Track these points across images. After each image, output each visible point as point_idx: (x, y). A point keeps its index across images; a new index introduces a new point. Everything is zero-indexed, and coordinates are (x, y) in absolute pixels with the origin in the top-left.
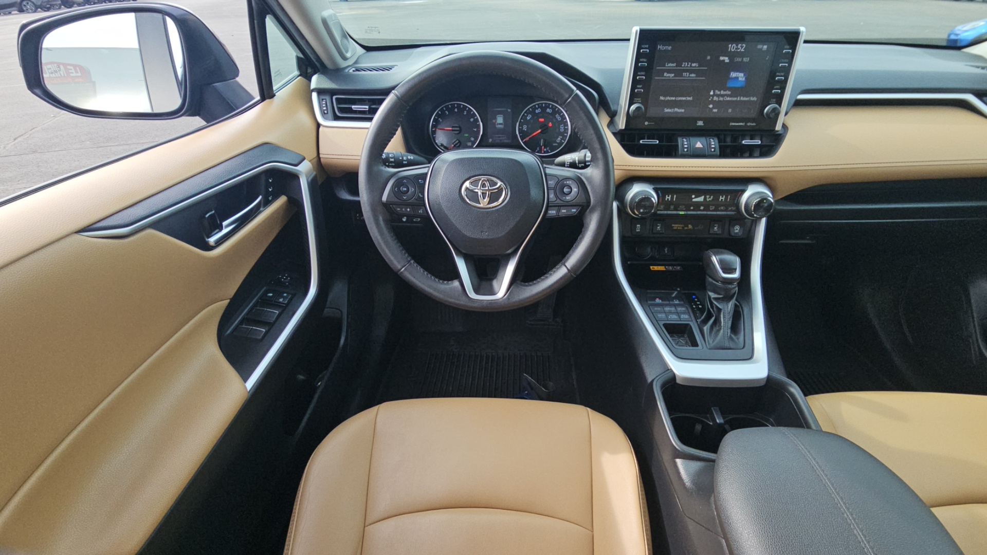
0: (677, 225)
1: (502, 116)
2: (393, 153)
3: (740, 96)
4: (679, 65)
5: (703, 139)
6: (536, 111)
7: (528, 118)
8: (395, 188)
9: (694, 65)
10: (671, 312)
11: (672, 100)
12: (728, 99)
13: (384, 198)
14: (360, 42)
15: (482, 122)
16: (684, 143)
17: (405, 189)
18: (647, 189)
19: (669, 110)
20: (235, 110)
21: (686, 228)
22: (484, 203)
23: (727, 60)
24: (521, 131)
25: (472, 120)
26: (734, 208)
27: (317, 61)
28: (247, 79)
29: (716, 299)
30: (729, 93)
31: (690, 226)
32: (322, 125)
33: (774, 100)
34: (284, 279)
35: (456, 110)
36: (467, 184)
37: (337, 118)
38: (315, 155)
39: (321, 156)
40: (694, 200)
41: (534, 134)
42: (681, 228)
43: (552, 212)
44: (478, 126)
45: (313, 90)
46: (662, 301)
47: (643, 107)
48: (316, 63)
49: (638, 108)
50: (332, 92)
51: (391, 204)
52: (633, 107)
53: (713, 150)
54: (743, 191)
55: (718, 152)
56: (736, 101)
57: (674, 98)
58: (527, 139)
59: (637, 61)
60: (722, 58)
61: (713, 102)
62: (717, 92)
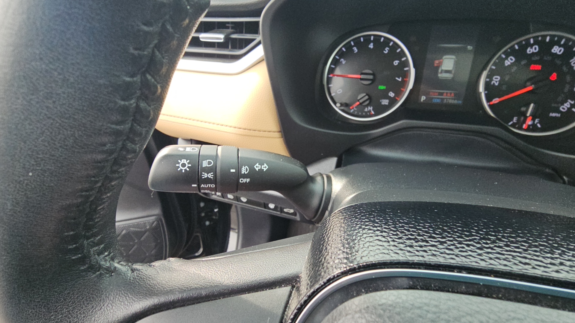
1: (454, 57)
6: (529, 49)
7: (507, 63)
15: (415, 66)
24: (488, 86)
25: (396, 63)
35: (371, 46)
44: (406, 75)
58: (496, 101)
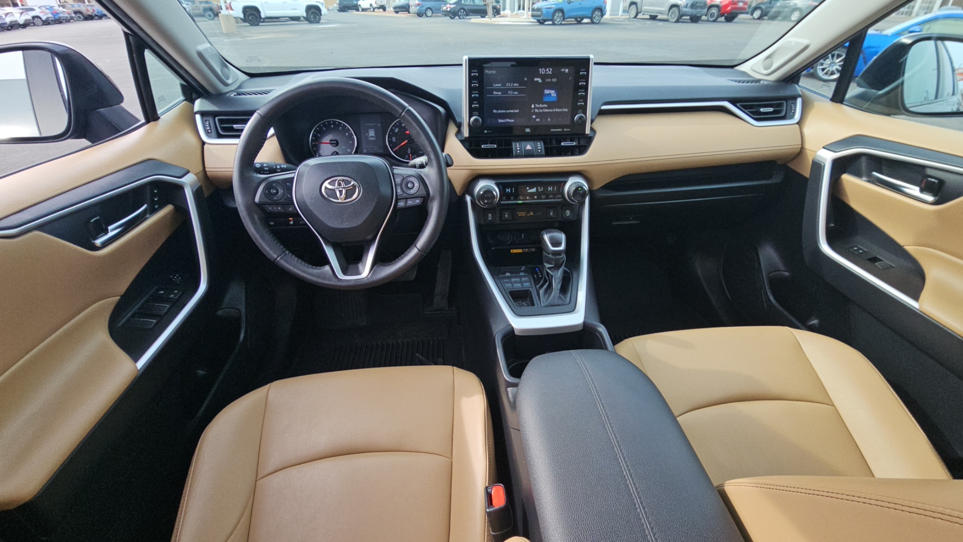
0: (521, 213)
1: (373, 130)
2: (267, 163)
3: (555, 108)
4: (504, 85)
5: (532, 143)
6: (402, 125)
7: (396, 131)
8: (266, 191)
9: (515, 85)
10: (516, 282)
11: (503, 113)
12: (546, 110)
13: (257, 199)
14: (243, 70)
15: (356, 135)
16: (517, 146)
17: (275, 191)
18: (490, 184)
19: (502, 121)
20: (120, 132)
21: (528, 215)
22: (341, 199)
23: (540, 80)
24: (390, 142)
25: (347, 134)
26: (560, 196)
27: (199, 87)
28: (131, 103)
29: (549, 268)
30: (546, 106)
31: (532, 213)
32: (206, 143)
33: (581, 111)
34: (175, 279)
35: (332, 126)
36: (326, 184)
37: (220, 136)
38: (201, 168)
39: (207, 169)
40: (529, 191)
41: (402, 144)
42: (524, 215)
43: (401, 204)
44: (353, 140)
45: (196, 113)
46: (511, 274)
47: (480, 120)
48: (199, 89)
49: (476, 120)
50: (214, 114)
51: (264, 204)
52: (472, 119)
53: (539, 151)
54: (565, 182)
55: (544, 152)
56: (553, 112)
57: (504, 111)
58: (396, 148)
59: (470, 83)
60: (536, 79)
61: (535, 113)
62: (537, 106)
